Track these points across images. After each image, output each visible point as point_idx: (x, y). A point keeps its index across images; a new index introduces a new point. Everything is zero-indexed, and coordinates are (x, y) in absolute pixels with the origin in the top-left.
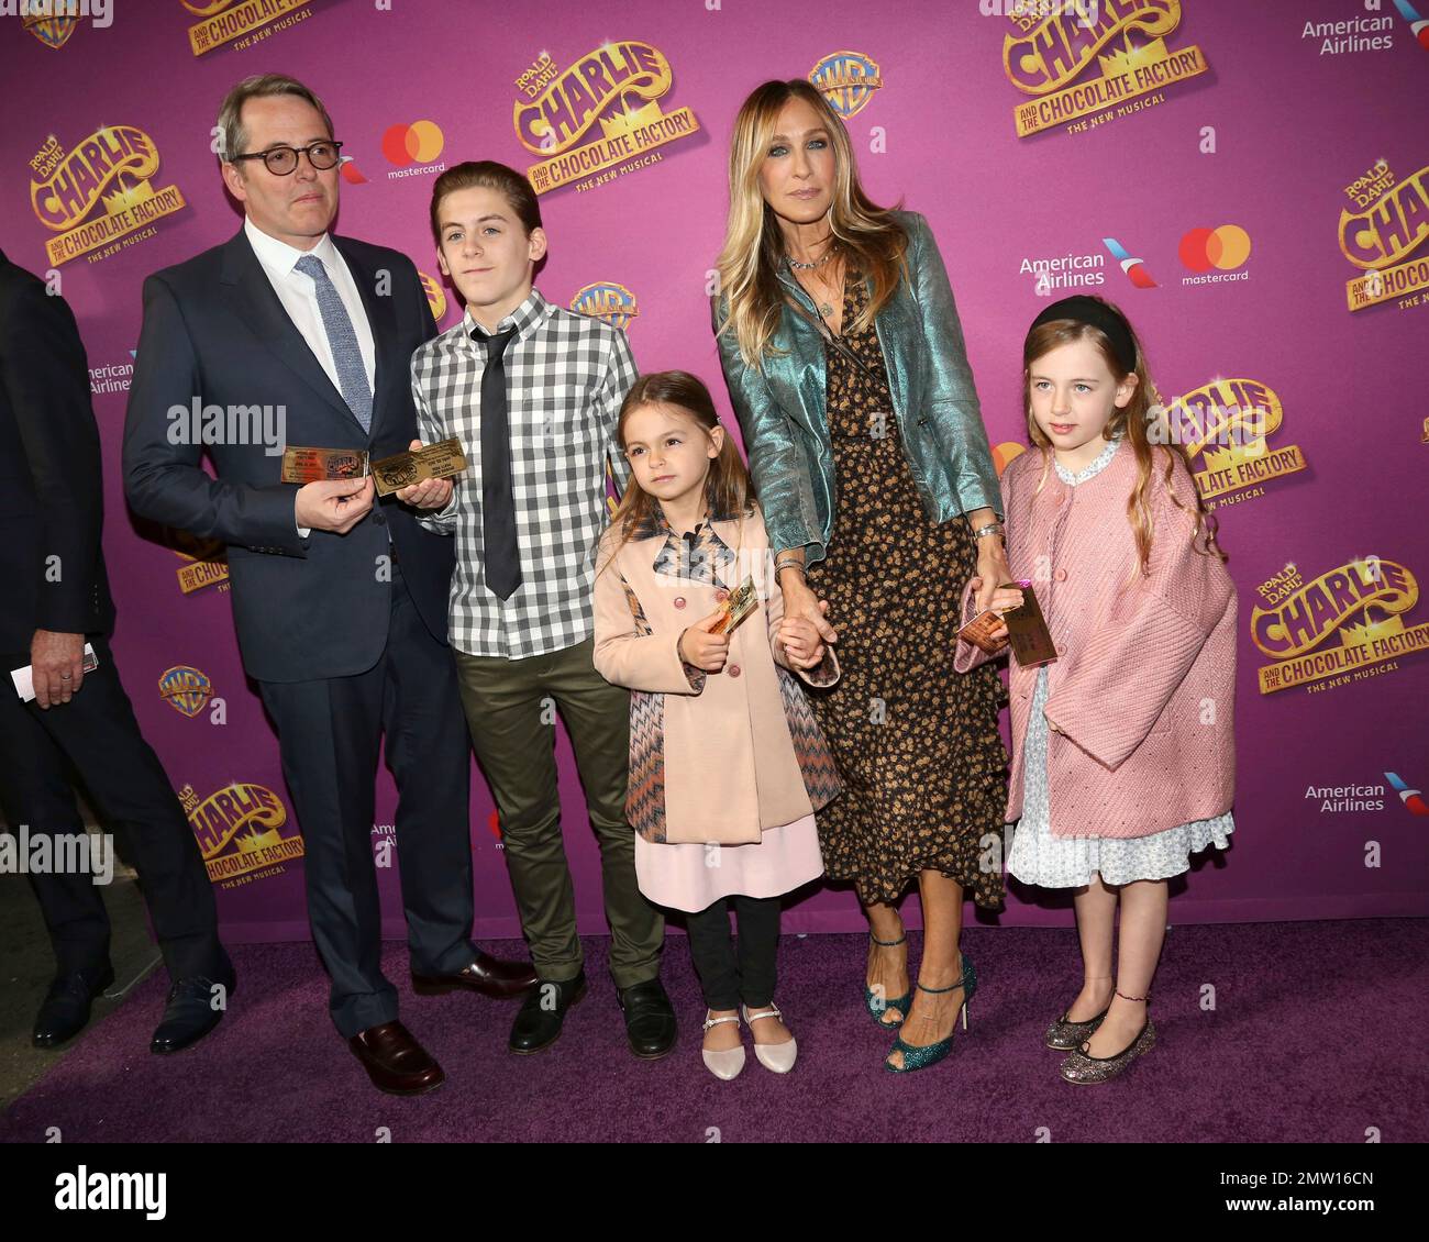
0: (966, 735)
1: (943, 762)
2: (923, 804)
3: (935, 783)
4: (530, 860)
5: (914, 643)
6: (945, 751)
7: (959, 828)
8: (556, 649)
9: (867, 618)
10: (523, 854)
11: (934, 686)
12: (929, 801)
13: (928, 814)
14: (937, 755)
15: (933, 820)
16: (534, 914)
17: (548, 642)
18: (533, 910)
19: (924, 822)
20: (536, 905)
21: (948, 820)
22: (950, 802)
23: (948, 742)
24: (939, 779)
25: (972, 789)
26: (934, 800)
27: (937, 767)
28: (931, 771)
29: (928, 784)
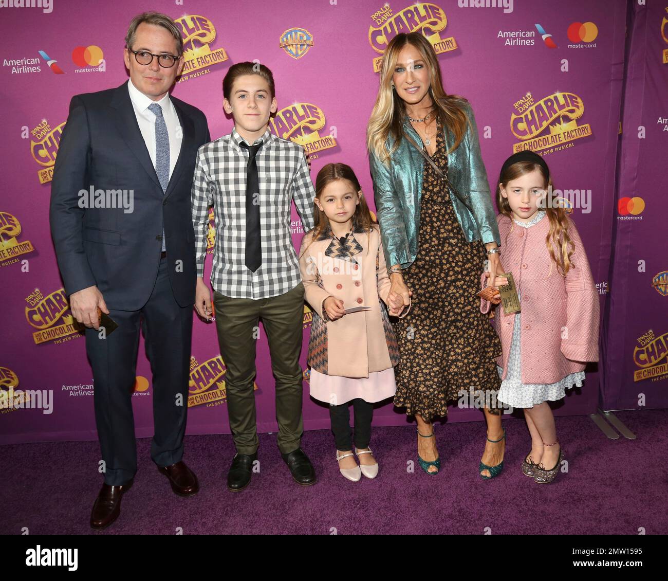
0: (487, 339)
1: (476, 350)
2: (466, 368)
3: (473, 359)
4: (240, 397)
5: (467, 296)
6: (477, 345)
7: (481, 379)
8: (275, 295)
9: (445, 284)
10: (238, 394)
11: (475, 316)
12: (469, 367)
13: (468, 372)
14: (474, 347)
15: (470, 375)
16: (239, 423)
17: (271, 292)
18: (239, 421)
19: (466, 376)
20: (240, 418)
21: (477, 376)
22: (478, 368)
23: (479, 341)
24: (475, 357)
25: (487, 363)
26: (471, 367)
27: (474, 352)
28: (471, 353)
29: (469, 359)
